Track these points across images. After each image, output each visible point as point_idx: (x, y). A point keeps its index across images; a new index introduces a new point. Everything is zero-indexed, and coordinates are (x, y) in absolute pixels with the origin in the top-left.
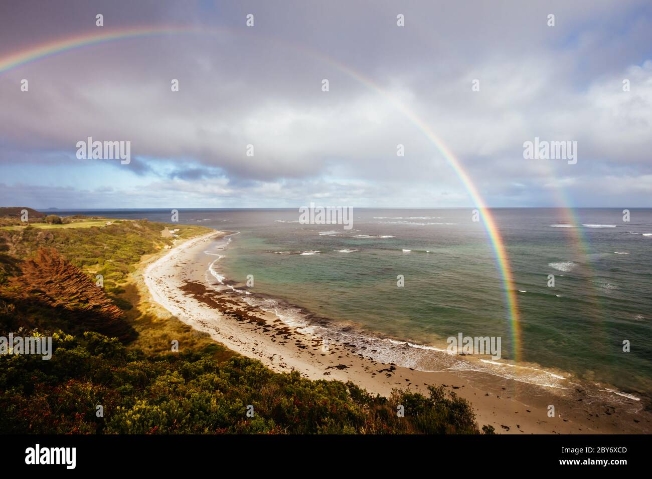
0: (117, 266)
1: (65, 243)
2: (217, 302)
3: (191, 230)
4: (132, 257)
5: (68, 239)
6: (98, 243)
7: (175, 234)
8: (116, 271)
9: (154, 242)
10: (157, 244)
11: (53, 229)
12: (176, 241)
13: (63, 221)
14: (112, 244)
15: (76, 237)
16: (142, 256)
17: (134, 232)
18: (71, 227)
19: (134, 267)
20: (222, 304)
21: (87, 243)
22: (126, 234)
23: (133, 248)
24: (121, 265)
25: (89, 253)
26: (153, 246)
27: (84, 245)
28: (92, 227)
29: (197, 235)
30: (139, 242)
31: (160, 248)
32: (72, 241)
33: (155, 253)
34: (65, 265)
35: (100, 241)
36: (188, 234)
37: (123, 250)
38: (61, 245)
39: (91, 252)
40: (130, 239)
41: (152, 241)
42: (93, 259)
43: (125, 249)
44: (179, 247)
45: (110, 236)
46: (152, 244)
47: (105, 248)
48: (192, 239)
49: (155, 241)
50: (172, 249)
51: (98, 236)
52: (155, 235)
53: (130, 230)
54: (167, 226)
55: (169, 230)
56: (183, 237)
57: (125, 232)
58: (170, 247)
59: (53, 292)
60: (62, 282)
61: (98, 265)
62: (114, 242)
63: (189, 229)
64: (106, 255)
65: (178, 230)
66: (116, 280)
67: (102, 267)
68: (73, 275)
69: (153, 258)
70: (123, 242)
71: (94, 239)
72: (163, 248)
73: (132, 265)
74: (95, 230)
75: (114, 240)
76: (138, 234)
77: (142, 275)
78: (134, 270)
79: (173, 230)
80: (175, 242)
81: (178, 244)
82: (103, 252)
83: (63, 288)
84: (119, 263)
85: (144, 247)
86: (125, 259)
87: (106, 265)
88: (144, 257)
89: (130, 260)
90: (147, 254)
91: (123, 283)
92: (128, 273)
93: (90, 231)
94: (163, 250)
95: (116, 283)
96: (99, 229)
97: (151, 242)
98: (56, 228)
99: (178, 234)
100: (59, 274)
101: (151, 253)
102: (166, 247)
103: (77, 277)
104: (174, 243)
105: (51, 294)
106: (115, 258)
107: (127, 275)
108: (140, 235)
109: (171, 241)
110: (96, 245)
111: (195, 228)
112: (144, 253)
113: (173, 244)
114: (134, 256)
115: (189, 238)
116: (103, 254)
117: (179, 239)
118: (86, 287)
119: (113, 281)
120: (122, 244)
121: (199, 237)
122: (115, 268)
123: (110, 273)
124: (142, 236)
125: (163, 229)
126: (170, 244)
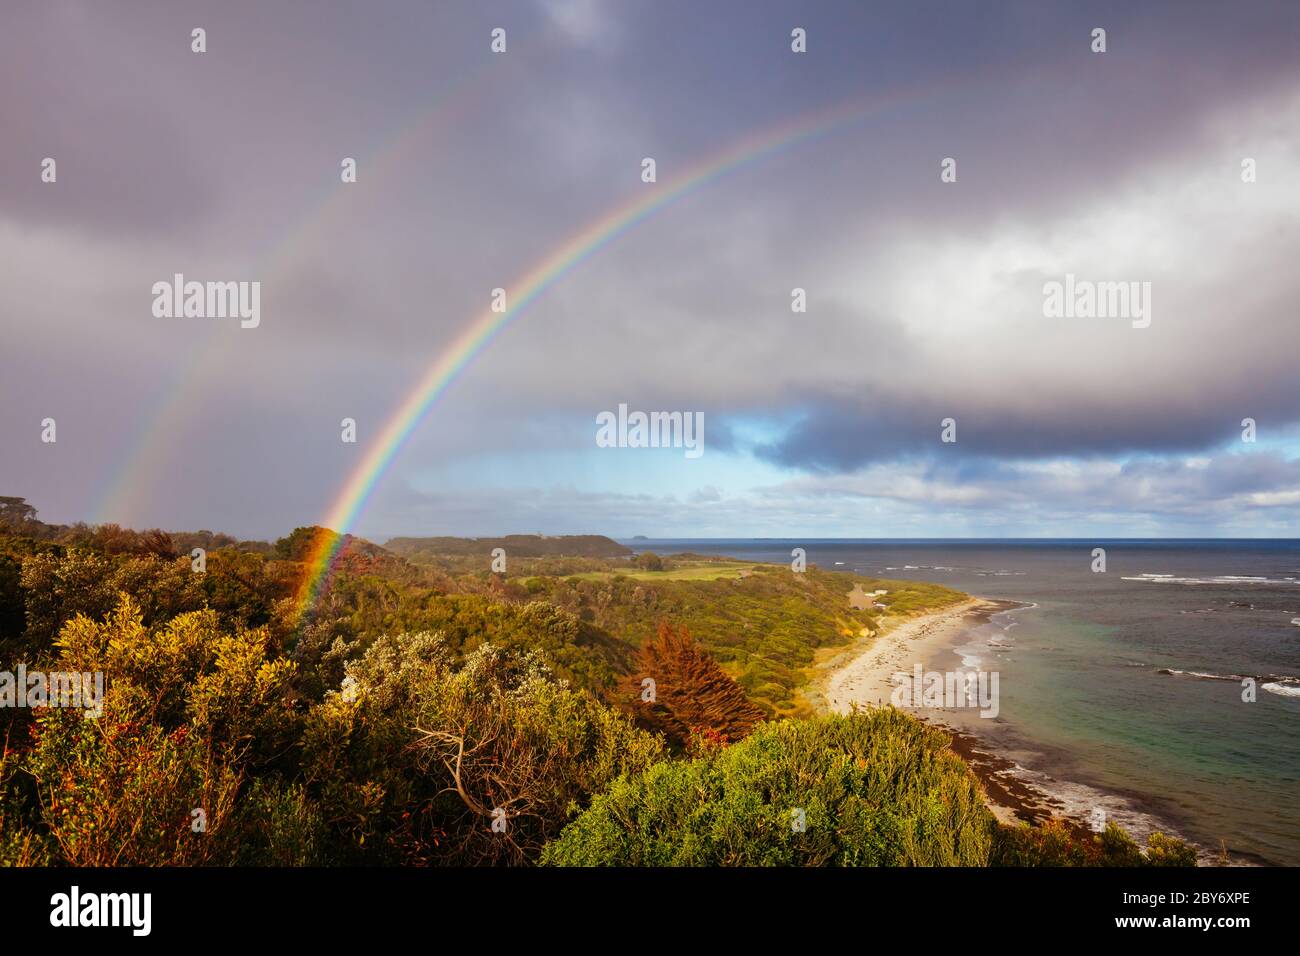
0: (772, 670)
1: (676, 611)
2: (1007, 788)
3: (912, 592)
4: (798, 651)
5: (680, 604)
6: (732, 613)
7: (878, 601)
8: (771, 679)
9: (838, 619)
10: (844, 624)
11: (656, 582)
12: (883, 618)
13: (665, 565)
14: (758, 619)
15: (693, 599)
16: (816, 650)
17: (797, 595)
18: (684, 579)
19: (802, 675)
20: (1022, 797)
21: (712, 613)
22: (780, 597)
23: (799, 632)
24: (780, 667)
25: (719, 636)
26: (838, 629)
27: (707, 618)
28: (718, 579)
29: (929, 607)
30: (807, 617)
31: (851, 633)
32: (687, 607)
33: (841, 645)
34: (703, 659)
35: (735, 609)
36: (909, 605)
37: (779, 635)
38: (671, 615)
39: (721, 633)
40: (790, 609)
41: (834, 617)
42: (726, 648)
43: (782, 631)
44: (890, 636)
45: (752, 601)
46: (833, 625)
47: (746, 625)
48: (919, 616)
49: (840, 617)
50: (877, 639)
51: (730, 599)
52: (837, 602)
53: (787, 589)
54: (859, 583)
55: (864, 590)
56: (897, 610)
57: (778, 593)
58: (873, 633)
59: (686, 714)
60: (698, 694)
61: (735, 663)
62: (760, 614)
63: (908, 590)
64: (748, 642)
65: (884, 592)
66: (773, 701)
67: (743, 667)
68: (716, 683)
69: (839, 658)
70: (776, 616)
71: (724, 605)
72: (857, 634)
73: (799, 670)
74: (724, 585)
75: (759, 610)
76: (804, 598)
77: (822, 697)
78: (805, 681)
79: (874, 592)
80: (880, 620)
81: (890, 627)
82: (743, 636)
83: (701, 708)
84: (773, 661)
85: (819, 630)
86: (784, 654)
87: (751, 665)
88: (821, 653)
89: (794, 657)
90: (825, 646)
91: (787, 709)
92: (794, 686)
93: (716, 589)
94: (858, 639)
95: (774, 708)
96: (730, 583)
97: (832, 620)
98: (660, 580)
99: (886, 603)
100: (694, 678)
101: (834, 644)
102: (865, 632)
103: (723, 688)
104: (879, 623)
105: (683, 719)
106: (766, 651)
107: (791, 691)
108: (808, 601)
109: (873, 619)
110: (729, 619)
111: (920, 587)
112: (819, 644)
113: (877, 627)
114: (801, 650)
115: (913, 613)
116: (743, 639)
117: (889, 615)
118: (737, 710)
119: (769, 703)
120: (775, 619)
121: (934, 613)
122: (769, 674)
123: (761, 684)
124: (814, 603)
125: (852, 589)
126: (872, 626)
